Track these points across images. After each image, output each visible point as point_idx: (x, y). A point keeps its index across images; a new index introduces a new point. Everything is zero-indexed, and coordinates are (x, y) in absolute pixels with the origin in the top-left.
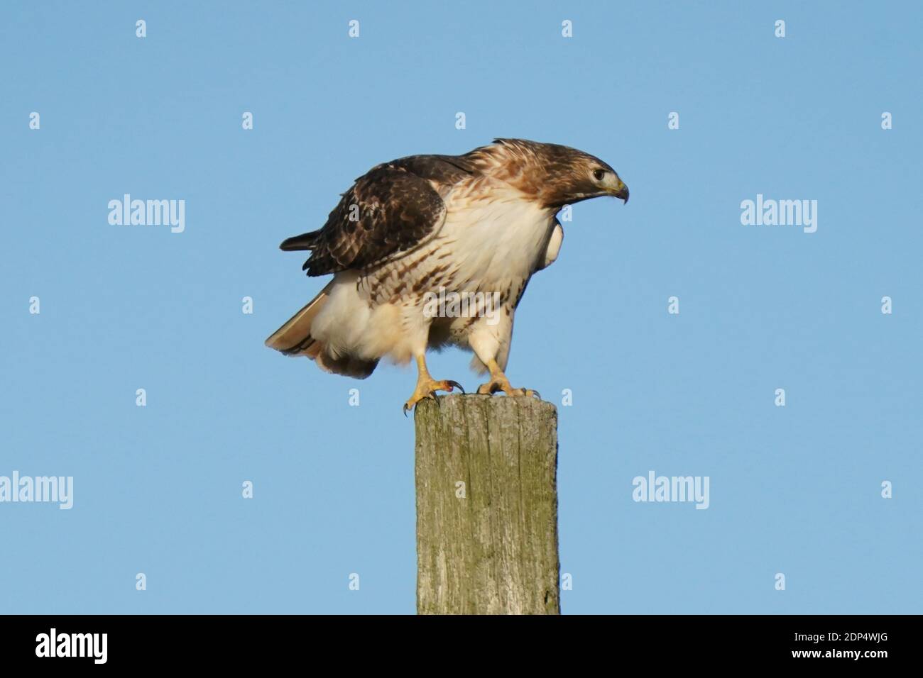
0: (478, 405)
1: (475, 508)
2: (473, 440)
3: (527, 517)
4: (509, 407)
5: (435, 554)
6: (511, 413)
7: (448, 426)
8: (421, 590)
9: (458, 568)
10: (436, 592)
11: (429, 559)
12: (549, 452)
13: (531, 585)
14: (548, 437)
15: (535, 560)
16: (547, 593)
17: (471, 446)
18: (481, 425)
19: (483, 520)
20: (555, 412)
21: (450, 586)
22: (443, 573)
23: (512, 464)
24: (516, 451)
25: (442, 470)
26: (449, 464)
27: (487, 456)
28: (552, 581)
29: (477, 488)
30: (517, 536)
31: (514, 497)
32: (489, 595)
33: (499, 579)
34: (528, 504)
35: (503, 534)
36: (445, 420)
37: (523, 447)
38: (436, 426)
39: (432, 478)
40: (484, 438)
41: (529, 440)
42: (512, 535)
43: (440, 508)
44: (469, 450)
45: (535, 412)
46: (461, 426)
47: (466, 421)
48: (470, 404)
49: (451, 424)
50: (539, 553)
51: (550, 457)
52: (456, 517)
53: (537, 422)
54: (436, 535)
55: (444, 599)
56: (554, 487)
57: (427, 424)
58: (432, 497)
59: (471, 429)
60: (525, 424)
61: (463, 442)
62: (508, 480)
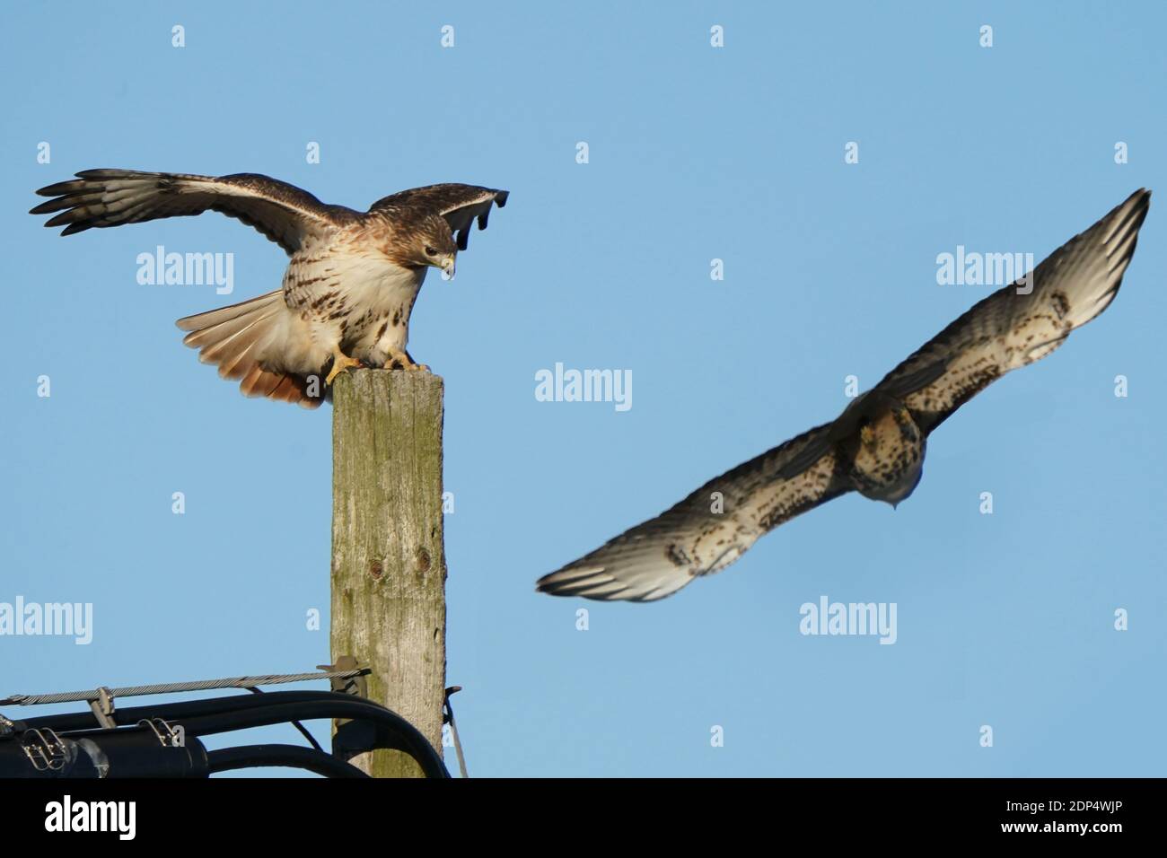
0: (382, 378)
1: (379, 461)
2: (378, 407)
3: (419, 468)
4: (406, 380)
5: (347, 498)
6: (408, 385)
7: (359, 395)
8: (335, 528)
9: (364, 510)
10: (347, 529)
11: (342, 502)
12: (437, 415)
13: (422, 523)
14: (436, 404)
15: (424, 503)
16: (434, 529)
17: (377, 411)
18: (384, 394)
19: (385, 471)
20: (442, 383)
21: (359, 524)
22: (353, 514)
23: (408, 425)
24: (412, 414)
25: (353, 431)
26: (359, 426)
27: (388, 419)
28: (438, 520)
29: (380, 444)
30: (411, 483)
31: (409, 452)
32: (389, 531)
33: (397, 518)
34: (420, 458)
35: (400, 482)
36: (356, 390)
37: (417, 411)
38: (350, 394)
39: (346, 436)
40: (386, 404)
41: (422, 406)
42: (407, 482)
43: (352, 461)
44: (374, 414)
45: (427, 383)
46: (369, 395)
47: (373, 391)
48: (377, 378)
49: (361, 393)
50: (429, 498)
51: (438, 419)
52: (364, 469)
53: (428, 391)
54: (348, 483)
55: (354, 534)
56: (441, 444)
57: (343, 393)
58: (345, 452)
59: (377, 397)
60: (419, 393)
61: (370, 408)
62: (406, 438)
